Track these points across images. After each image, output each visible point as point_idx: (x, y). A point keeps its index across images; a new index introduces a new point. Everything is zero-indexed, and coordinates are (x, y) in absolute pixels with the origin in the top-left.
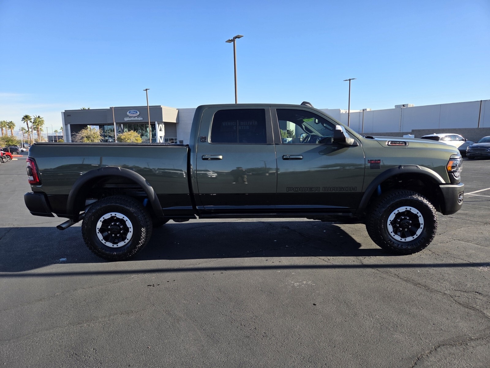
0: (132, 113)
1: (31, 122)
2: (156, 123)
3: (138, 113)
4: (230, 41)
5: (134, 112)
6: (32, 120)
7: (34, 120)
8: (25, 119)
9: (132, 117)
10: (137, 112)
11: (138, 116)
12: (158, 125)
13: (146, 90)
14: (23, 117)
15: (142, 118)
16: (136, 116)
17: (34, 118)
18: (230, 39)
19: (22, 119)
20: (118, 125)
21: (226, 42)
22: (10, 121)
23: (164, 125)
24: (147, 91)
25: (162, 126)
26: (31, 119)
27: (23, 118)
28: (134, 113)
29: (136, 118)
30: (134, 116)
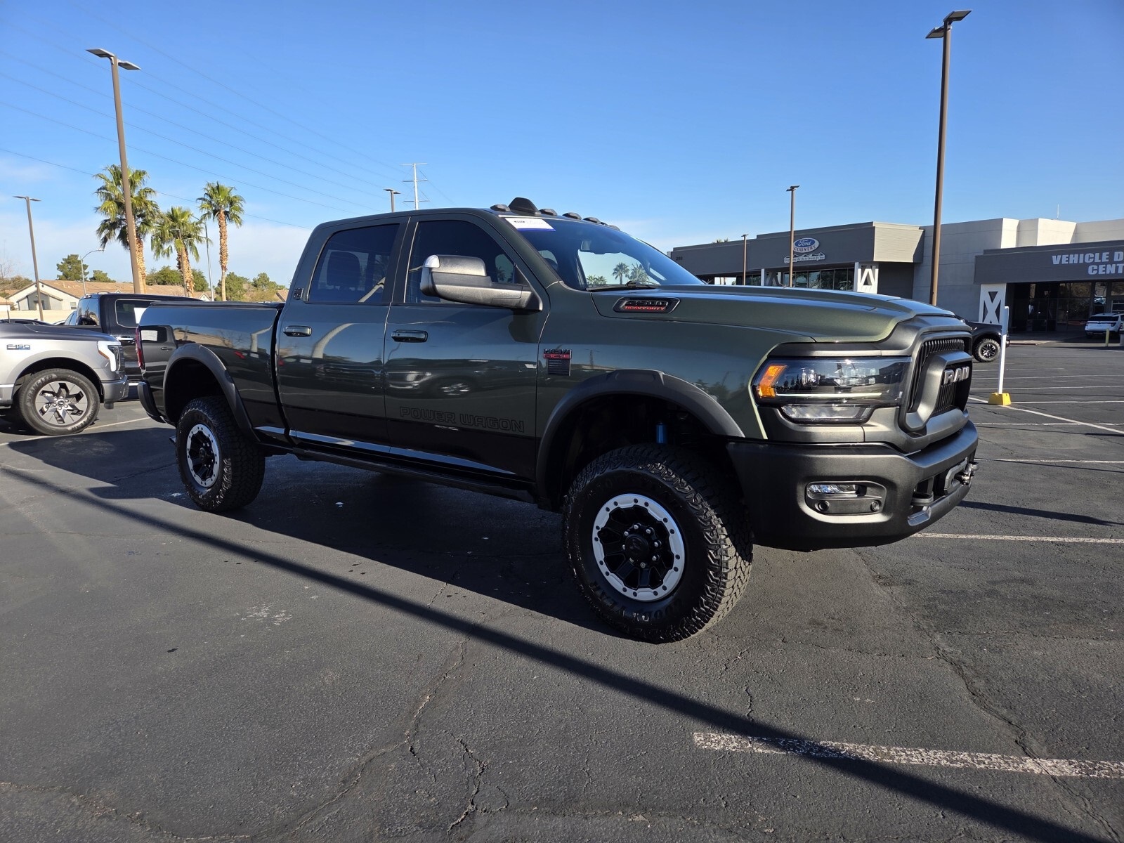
0: (801, 246)
1: (627, 276)
2: (857, 264)
3: (817, 244)
4: (934, 34)
5: (806, 243)
6: (630, 273)
7: (632, 273)
8: (618, 271)
9: (801, 254)
10: (813, 242)
11: (815, 252)
12: (860, 270)
13: (792, 189)
14: (615, 267)
15: (824, 256)
16: (810, 250)
17: (633, 268)
18: (936, 28)
19: (613, 272)
20: (770, 274)
21: (927, 38)
22: (600, 276)
23: (877, 271)
24: (792, 191)
25: (874, 275)
26: (628, 270)
27: (615, 269)
28: (807, 246)
29: (810, 257)
30: (807, 251)
